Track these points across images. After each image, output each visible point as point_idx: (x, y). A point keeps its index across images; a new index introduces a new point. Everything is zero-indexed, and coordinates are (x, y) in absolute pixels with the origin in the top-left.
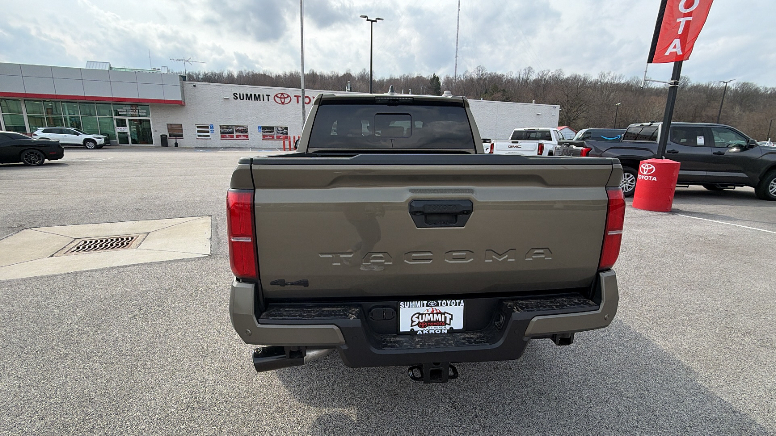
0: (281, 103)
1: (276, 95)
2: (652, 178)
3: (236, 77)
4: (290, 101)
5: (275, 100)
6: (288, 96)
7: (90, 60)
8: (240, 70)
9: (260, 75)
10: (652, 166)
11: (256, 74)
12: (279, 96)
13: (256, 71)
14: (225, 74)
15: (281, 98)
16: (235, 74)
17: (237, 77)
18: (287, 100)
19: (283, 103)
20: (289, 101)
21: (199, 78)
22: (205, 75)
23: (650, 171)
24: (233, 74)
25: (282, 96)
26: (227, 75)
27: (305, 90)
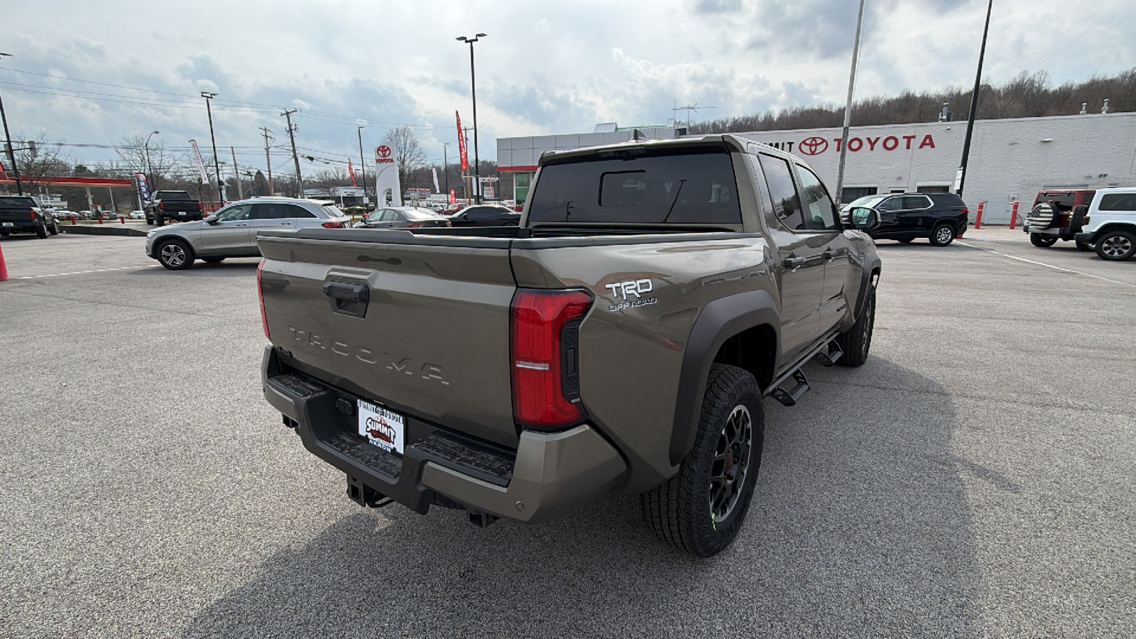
0: (810, 153)
1: (804, 142)
3: (775, 120)
4: (826, 148)
5: (801, 150)
6: (824, 141)
7: (599, 123)
8: (783, 108)
9: (813, 111)
11: (808, 111)
12: (808, 142)
13: (808, 107)
14: (761, 117)
15: (810, 145)
16: (776, 116)
17: (779, 119)
18: (820, 148)
19: (813, 153)
20: (824, 148)
21: (726, 127)
22: (735, 121)
24: (773, 116)
25: (814, 142)
26: (763, 118)
27: (850, 128)
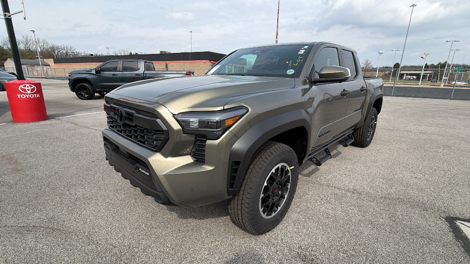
2: (36, 96)
10: (33, 86)
23: (32, 90)
